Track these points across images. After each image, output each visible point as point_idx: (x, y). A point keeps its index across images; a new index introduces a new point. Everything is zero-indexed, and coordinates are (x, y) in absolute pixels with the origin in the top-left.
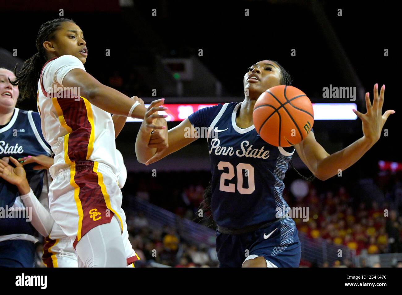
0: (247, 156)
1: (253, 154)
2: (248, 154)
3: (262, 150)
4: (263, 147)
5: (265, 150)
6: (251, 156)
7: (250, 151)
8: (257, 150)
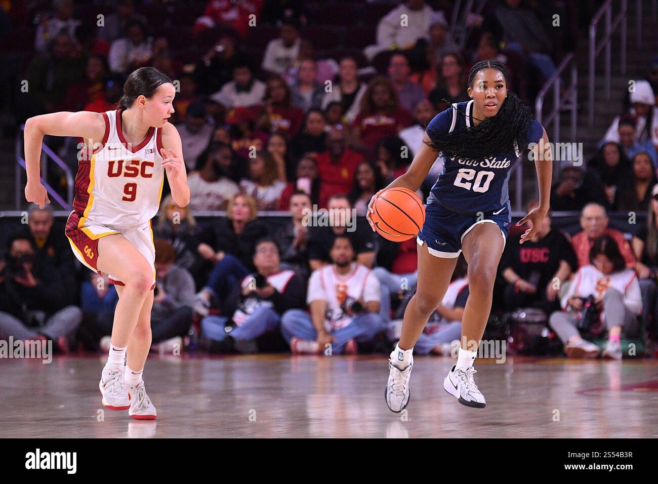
0: (491, 167)
1: (496, 165)
2: (493, 165)
3: (504, 161)
4: (505, 159)
5: (506, 161)
6: (494, 167)
7: (494, 163)
8: (500, 162)
